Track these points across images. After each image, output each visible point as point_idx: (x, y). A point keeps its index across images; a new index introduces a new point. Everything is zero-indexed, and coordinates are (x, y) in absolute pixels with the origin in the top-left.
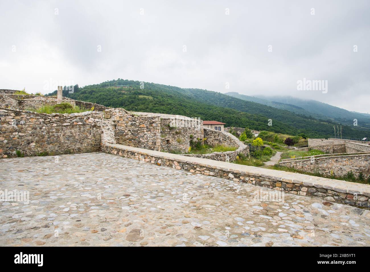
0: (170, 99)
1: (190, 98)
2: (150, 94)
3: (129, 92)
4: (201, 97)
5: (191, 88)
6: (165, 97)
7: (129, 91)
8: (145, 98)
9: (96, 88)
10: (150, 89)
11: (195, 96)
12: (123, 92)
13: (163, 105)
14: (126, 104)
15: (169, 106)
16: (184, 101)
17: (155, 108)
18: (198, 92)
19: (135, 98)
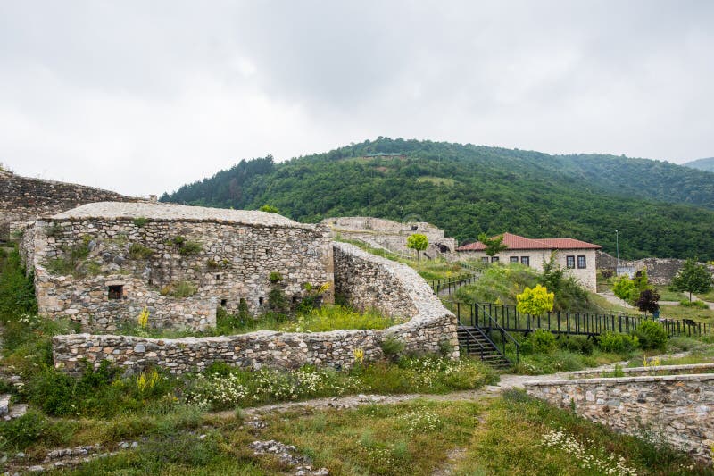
0: (506, 184)
1: (571, 181)
2: (451, 173)
3: (394, 170)
4: (608, 176)
5: (578, 154)
6: (491, 180)
7: (397, 166)
8: (430, 183)
9: (315, 162)
10: (457, 160)
11: (588, 173)
12: (380, 169)
13: (474, 200)
14: (376, 200)
15: (492, 203)
16: (548, 189)
17: (450, 209)
18: (599, 163)
19: (402, 184)
